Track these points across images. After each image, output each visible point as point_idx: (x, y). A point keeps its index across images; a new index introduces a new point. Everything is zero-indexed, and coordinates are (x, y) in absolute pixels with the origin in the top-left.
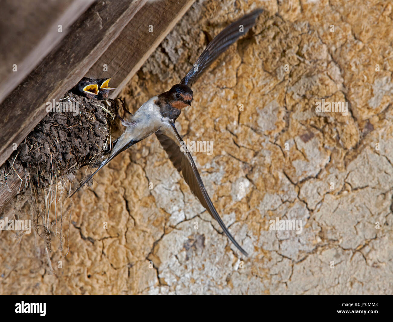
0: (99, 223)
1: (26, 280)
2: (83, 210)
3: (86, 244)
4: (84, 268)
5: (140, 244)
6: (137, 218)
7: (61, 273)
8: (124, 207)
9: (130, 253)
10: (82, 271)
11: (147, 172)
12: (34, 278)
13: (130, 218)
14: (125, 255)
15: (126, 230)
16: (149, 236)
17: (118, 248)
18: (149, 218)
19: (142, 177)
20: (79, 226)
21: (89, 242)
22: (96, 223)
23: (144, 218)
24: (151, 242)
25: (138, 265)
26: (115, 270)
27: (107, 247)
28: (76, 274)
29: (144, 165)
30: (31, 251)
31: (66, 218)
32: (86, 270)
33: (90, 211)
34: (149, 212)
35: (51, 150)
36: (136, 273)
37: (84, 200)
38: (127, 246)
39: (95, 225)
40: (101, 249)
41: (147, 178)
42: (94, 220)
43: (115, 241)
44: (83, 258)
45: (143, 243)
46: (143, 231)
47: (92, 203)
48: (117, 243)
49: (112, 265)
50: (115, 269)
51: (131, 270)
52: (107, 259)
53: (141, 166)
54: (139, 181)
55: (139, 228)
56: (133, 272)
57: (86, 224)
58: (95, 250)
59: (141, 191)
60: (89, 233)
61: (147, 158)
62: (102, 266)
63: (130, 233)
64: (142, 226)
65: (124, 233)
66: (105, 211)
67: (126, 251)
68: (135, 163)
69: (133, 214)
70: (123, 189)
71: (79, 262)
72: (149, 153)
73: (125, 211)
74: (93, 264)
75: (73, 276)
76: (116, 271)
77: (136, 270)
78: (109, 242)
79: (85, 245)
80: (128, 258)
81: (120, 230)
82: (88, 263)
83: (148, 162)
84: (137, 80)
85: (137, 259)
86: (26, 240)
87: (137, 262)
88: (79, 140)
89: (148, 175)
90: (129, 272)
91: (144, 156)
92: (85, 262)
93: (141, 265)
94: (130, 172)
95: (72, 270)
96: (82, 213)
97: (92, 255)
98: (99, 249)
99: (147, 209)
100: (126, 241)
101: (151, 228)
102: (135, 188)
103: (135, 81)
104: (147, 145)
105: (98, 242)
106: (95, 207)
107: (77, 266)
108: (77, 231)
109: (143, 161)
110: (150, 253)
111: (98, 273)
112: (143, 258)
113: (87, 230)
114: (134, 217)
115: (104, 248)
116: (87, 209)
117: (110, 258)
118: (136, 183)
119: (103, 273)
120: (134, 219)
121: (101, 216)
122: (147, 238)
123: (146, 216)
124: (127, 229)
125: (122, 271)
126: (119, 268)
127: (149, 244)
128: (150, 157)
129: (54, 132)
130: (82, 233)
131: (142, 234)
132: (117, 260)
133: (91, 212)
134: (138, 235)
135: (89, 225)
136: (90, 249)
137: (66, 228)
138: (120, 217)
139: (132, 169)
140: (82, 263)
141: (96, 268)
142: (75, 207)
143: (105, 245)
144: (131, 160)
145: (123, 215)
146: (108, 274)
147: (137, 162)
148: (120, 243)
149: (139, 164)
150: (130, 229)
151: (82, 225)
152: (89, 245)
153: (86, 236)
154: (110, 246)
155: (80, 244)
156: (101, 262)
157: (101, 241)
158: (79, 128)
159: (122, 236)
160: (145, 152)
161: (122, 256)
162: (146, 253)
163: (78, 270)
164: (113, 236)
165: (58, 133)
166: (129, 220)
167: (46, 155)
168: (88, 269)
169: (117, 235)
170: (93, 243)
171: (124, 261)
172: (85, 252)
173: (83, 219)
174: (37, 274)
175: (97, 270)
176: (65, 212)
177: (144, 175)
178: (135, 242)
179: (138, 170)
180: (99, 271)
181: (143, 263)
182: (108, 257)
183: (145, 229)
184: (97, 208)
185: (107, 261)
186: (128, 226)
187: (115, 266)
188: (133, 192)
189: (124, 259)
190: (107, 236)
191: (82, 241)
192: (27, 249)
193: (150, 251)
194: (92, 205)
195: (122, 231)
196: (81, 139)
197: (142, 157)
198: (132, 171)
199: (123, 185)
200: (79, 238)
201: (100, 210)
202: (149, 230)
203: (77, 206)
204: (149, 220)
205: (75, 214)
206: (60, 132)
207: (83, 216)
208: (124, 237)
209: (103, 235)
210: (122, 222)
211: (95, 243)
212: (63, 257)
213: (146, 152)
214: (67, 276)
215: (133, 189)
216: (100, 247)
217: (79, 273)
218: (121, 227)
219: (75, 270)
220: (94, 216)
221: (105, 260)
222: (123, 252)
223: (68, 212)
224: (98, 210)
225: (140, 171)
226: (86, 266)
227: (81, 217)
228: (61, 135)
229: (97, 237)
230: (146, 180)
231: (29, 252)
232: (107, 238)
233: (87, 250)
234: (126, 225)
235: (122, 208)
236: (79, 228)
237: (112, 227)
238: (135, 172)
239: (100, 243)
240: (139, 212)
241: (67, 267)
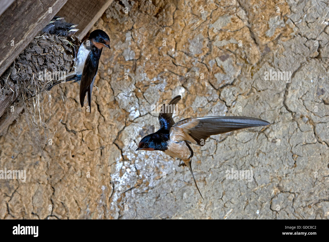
0: (79, 120)
1: (29, 160)
2: (67, 112)
3: (70, 134)
4: (69, 151)
5: (109, 133)
6: (106, 116)
7: (53, 154)
8: (97, 109)
9: (102, 140)
10: (68, 152)
11: (111, 84)
12: (34, 158)
13: (101, 116)
14: (98, 141)
15: (98, 124)
16: (115, 128)
17: (93, 137)
18: (114, 116)
19: (108, 88)
20: (64, 123)
21: (72, 133)
22: (77, 120)
23: (111, 116)
24: (116, 132)
25: (108, 148)
26: (91, 152)
27: (85, 136)
28: (64, 155)
29: (109, 80)
30: (32, 140)
31: (55, 117)
32: (71, 152)
33: (72, 113)
34: (114, 112)
35: (33, 72)
36: (106, 153)
37: (67, 105)
38: (99, 135)
39: (76, 122)
40: (81, 138)
41: (112, 89)
42: (75, 118)
43: (91, 132)
44: (68, 144)
45: (110, 133)
46: (111, 125)
47: (73, 107)
48: (92, 134)
49: (89, 148)
50: (92, 151)
51: (102, 151)
52: (85, 144)
53: (108, 81)
54: (106, 91)
55: (107, 123)
56: (104, 152)
57: (69, 121)
58: (76, 138)
59: (108, 98)
60: (72, 127)
61: (111, 75)
62: (82, 149)
63: (101, 126)
64: (110, 121)
65: (97, 127)
66: (83, 112)
67: (99, 138)
68: (103, 79)
69: (102, 113)
70: (95, 97)
71: (65, 146)
72: (113, 72)
73: (97, 112)
74: (75, 148)
75: (62, 156)
76: (92, 152)
77: (106, 151)
78: (86, 132)
79: (70, 135)
80: (100, 143)
81: (94, 125)
82: (72, 147)
83: (112, 78)
85: (107, 144)
86: (27, 133)
87: (107, 145)
88: (53, 64)
89: (112, 87)
90: (101, 152)
91: (109, 74)
92: (69, 147)
93: (109, 147)
94: (100, 85)
95: (61, 152)
96: (67, 114)
97: (74, 141)
98: (79, 138)
99: (112, 110)
100: (99, 132)
101: (116, 122)
102: (104, 96)
104: (111, 67)
105: (79, 133)
106: (76, 110)
107: (64, 149)
108: (64, 126)
109: (109, 77)
110: (116, 139)
111: (79, 154)
112: (111, 143)
113: (70, 125)
114: (104, 116)
115: (83, 137)
116: (70, 111)
117: (87, 143)
118: (104, 93)
119: (83, 154)
120: (104, 117)
121: (80, 116)
122: (113, 129)
123: (112, 114)
124: (99, 124)
125: (96, 152)
126: (94, 150)
127: (115, 133)
128: (114, 75)
129: (35, 59)
130: (67, 127)
131: (110, 126)
132: (93, 145)
133: (73, 113)
134: (107, 128)
135: (72, 122)
136: (73, 138)
137: (56, 124)
138: (94, 116)
139: (101, 83)
140: (68, 148)
141: (77, 150)
142: (61, 110)
143: (83, 135)
144: (100, 78)
145: (95, 114)
146: (86, 154)
147: (105, 78)
148: (94, 133)
149: (106, 80)
150: (101, 124)
151: (66, 122)
152: (72, 135)
153: (70, 129)
154: (87, 136)
155: (65, 135)
156: (81, 147)
157: (81, 132)
158: (52, 56)
159: (95, 129)
160: (110, 72)
161: (96, 142)
162: (113, 139)
163: (65, 152)
164: (89, 128)
165: (37, 60)
166: (100, 117)
167: (30, 75)
168: (72, 151)
169: (92, 128)
170: (75, 134)
171: (97, 145)
172: (70, 140)
173: (67, 117)
174: (37, 155)
175: (79, 151)
176: (55, 114)
177: (110, 87)
178: (105, 132)
179: (105, 84)
180: (80, 153)
181: (111, 146)
182: (86, 143)
183: (112, 123)
184: (77, 110)
185: (85, 145)
186: (100, 121)
187: (91, 149)
188: (102, 98)
189: (97, 143)
190: (85, 129)
191: (67, 133)
192: (29, 139)
193: (116, 138)
194: (73, 108)
195: (95, 125)
196: (54, 63)
197: (108, 75)
198: (101, 84)
199: (95, 94)
200: (65, 131)
201: (79, 111)
202: (114, 124)
203: (63, 109)
204: (115, 117)
205: (61, 115)
206: (39, 59)
207: (67, 116)
208: (97, 129)
209: (82, 128)
210: (95, 119)
211: (77, 134)
212: (54, 144)
213: (110, 71)
214: (58, 156)
215: (102, 97)
216: (80, 136)
217: (66, 154)
218: (95, 122)
219: (63, 152)
220: (75, 116)
221: (84, 145)
222: (97, 139)
223: (57, 114)
224: (78, 111)
225: (107, 84)
226: (70, 149)
227: (66, 117)
228: (39, 61)
229: (77, 130)
230: (112, 90)
231: (30, 141)
232: (85, 130)
233: (71, 138)
234: (98, 121)
235: (95, 110)
236: (64, 124)
237: (88, 122)
238: (103, 85)
239: (80, 134)
240: (107, 112)
241: (58, 150)
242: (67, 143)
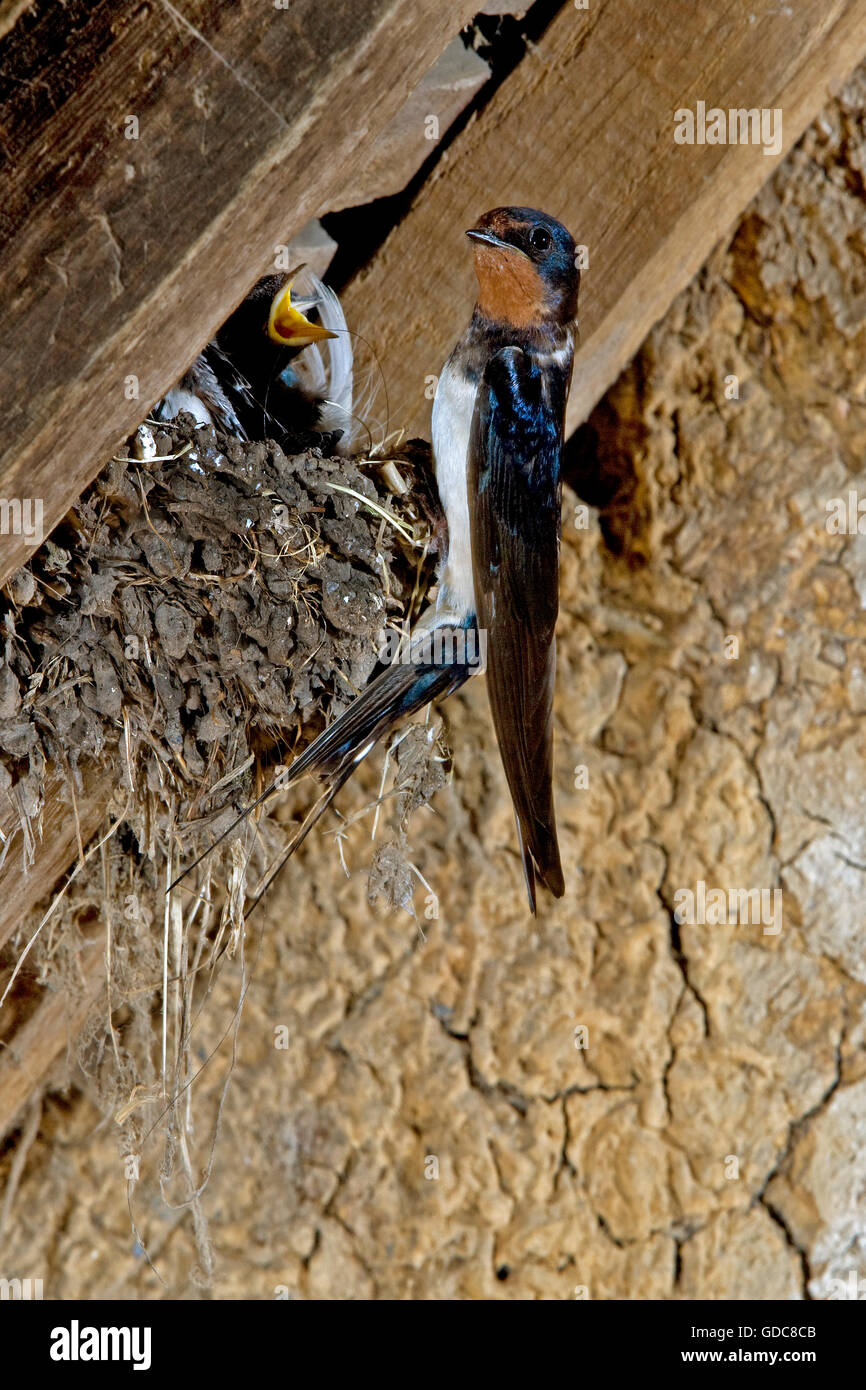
0: (551, 1015)
1: (234, 1277)
2: (483, 953)
3: (490, 1116)
4: (481, 1235)
5: (729, 1126)
6: (718, 998)
7: (383, 1252)
8: (663, 946)
9: (685, 1171)
10: (471, 1245)
11: (764, 775)
12: (267, 1267)
13: (689, 996)
14: (661, 1178)
15: (667, 1056)
16: (769, 1092)
17: (629, 1142)
18: (770, 1002)
19: (741, 801)
20: (462, 1027)
21: (504, 1108)
22: (537, 1016)
23: (748, 1003)
24: (779, 1120)
25: (719, 1233)
26: (615, 1251)
27: (583, 1136)
28: (446, 1257)
29: (751, 743)
30: (257, 1137)
31: (406, 984)
32: (490, 1241)
33: (510, 958)
34: (773, 974)
36: (708, 1270)
37: (485, 903)
38: (673, 1132)
39: (531, 1026)
40: (557, 1147)
41: (766, 805)
42: (527, 1002)
43: (619, 1107)
44: (476, 1185)
45: (741, 1125)
46: (744, 1066)
47: (519, 917)
48: (627, 1124)
49: (602, 1223)
50: (619, 1244)
51: (686, 1252)
52: (582, 1194)
53: (741, 748)
54: (728, 821)
55: (725, 1052)
56: (696, 1266)
57: (490, 1022)
58: (527, 1146)
59: (737, 869)
60: (505, 1062)
61: (768, 707)
62: (556, 1228)
63: (687, 1069)
64: (737, 1037)
65: (657, 1074)
66: (576, 961)
67: (669, 1157)
68: (715, 730)
69: (700, 979)
70: (658, 853)
71: (457, 1202)
72: (779, 682)
73: (665, 965)
74: (518, 1215)
75: (432, 1268)
76: (620, 1255)
77: (709, 1255)
78: (590, 1111)
79: (488, 1123)
80: (673, 1193)
81: (640, 1056)
82: (499, 1213)
83: (772, 732)
84: (736, 327)
85: (713, 1203)
86: (239, 1082)
87: (714, 1214)
89: (769, 794)
90: (679, 1261)
91: (755, 698)
92: (482, 1204)
93: (729, 1231)
94: (691, 772)
95: (425, 1241)
96: (477, 967)
97: (514, 1169)
98: (547, 1145)
99: (762, 959)
100: (669, 1111)
101: (781, 1053)
102: (711, 856)
103: (725, 330)
104: (770, 645)
105: (545, 1108)
106: (535, 940)
107: (449, 1219)
108: (455, 1049)
109: (752, 721)
110: (773, 1176)
111: (541, 1261)
112: (741, 1200)
113: (495, 1050)
114: (707, 996)
115: (568, 1138)
116: (499, 946)
117: (593, 1190)
118: (716, 830)
119: (562, 1262)
120: (705, 1006)
121: (557, 986)
122: (759, 1103)
123: (759, 991)
124: (674, 1052)
125: (647, 1257)
126: (632, 1242)
127: (769, 1131)
128: (783, 705)
130: (476, 1062)
131: (740, 1079)
132: (627, 1200)
133: (517, 963)
134: (721, 1086)
135: (505, 1024)
136: (505, 1142)
137: (408, 1032)
138: (642, 992)
139: (699, 759)
140: (472, 1212)
141: (529, 1235)
142: (448, 936)
143: (573, 1124)
144: (699, 719)
145: (653, 983)
146: (584, 1265)
147: (724, 726)
148: (641, 1119)
149: (730, 736)
150: (685, 1053)
151: (474, 1023)
152: (502, 1122)
153: (492, 1080)
154: (597, 1133)
155: (459, 1120)
156: (556, 1210)
157: (558, 1105)
159: (650, 1086)
160: (759, 680)
161: (646, 1185)
162: (757, 1172)
163: (453, 1243)
164: (611, 1081)
166: (680, 1006)
168: (497, 1235)
169: (628, 1081)
170: (522, 1113)
171: (654, 1208)
172: (487, 1154)
173: (481, 992)
174: (282, 1249)
175: (537, 1244)
176: (405, 958)
177: (753, 791)
178: (707, 1119)
179: (723, 765)
180: (543, 1253)
181: (742, 1222)
182: (586, 1187)
183: (753, 1058)
184: (543, 945)
185: (580, 1204)
186: (678, 1037)
187: (617, 1232)
188: (701, 870)
189: (657, 1196)
190: (586, 1080)
191: (475, 1101)
192: (243, 1128)
193: (772, 1165)
194: (520, 928)
195: (648, 1061)
197: (747, 704)
198: (697, 769)
199: (659, 839)
200: (463, 1084)
201: (555, 953)
202: (766, 1063)
203: (458, 929)
204: (773, 1014)
205: (445, 969)
207: (483, 977)
208: (659, 1088)
209: (565, 1076)
210: (648, 1014)
211: (532, 1112)
212: (392, 1177)
213: (763, 677)
214: (408, 1269)
215: (701, 857)
216: (550, 1133)
217: (461, 1254)
218: (647, 1041)
219: (443, 1241)
220: (529, 983)
221: (570, 1198)
222: (654, 1162)
223: (417, 960)
224: (548, 952)
225: (737, 770)
226: (488, 1224)
227: (473, 984)
229: (535, 1086)
230: (763, 816)
231: (249, 1142)
232: (584, 1092)
233: (492, 1145)
234: (668, 1032)
235: (651, 947)
236: (463, 1038)
237: (609, 1037)
238: (713, 775)
239: (553, 1116)
240: (727, 972)
241: (408, 1225)
242: (467, 1175)
